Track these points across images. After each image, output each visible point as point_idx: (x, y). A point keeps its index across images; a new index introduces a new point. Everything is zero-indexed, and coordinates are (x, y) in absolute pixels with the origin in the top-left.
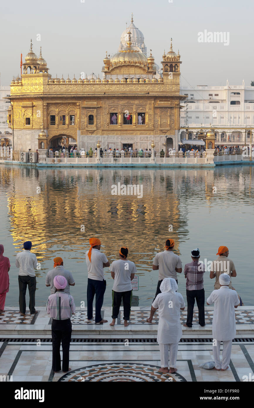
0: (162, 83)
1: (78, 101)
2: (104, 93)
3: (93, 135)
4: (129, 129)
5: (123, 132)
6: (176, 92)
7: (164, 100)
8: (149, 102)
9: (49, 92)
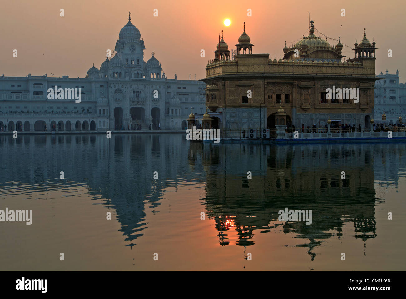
0: (362, 66)
1: (295, 81)
2: (316, 74)
3: (307, 113)
4: (337, 107)
5: (331, 110)
6: (372, 75)
7: (364, 81)
8: (352, 83)
9: (270, 72)
